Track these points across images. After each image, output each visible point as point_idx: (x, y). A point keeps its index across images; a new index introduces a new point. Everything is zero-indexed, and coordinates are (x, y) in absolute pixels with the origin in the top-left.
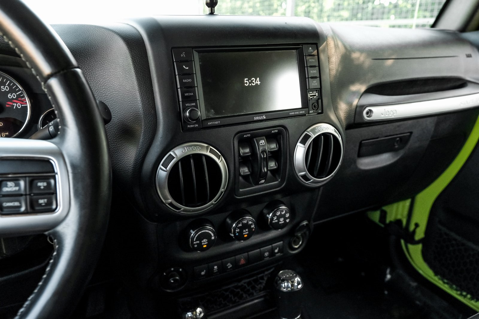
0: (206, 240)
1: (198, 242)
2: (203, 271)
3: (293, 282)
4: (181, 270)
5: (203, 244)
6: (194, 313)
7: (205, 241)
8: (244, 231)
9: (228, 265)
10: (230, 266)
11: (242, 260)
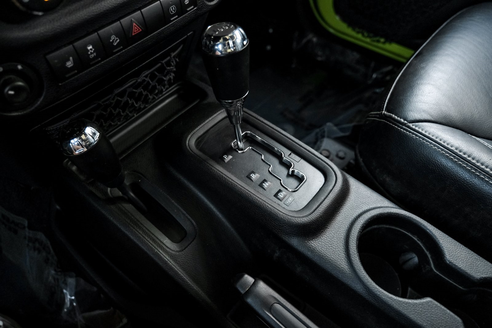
2: (69, 60)
3: (232, 38)
4: (20, 67)
6: (83, 137)
9: (112, 39)
10: (116, 41)
11: (135, 26)
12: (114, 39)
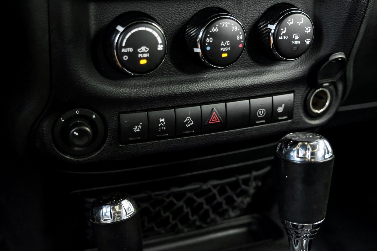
0: (146, 50)
1: (130, 50)
2: (138, 125)
3: (314, 147)
4: (94, 116)
5: (140, 55)
6: (117, 208)
7: (144, 50)
8: (222, 44)
9: (187, 120)
10: (190, 123)
11: (214, 115)
12: (189, 121)
